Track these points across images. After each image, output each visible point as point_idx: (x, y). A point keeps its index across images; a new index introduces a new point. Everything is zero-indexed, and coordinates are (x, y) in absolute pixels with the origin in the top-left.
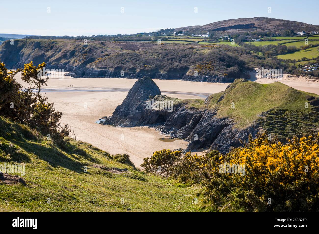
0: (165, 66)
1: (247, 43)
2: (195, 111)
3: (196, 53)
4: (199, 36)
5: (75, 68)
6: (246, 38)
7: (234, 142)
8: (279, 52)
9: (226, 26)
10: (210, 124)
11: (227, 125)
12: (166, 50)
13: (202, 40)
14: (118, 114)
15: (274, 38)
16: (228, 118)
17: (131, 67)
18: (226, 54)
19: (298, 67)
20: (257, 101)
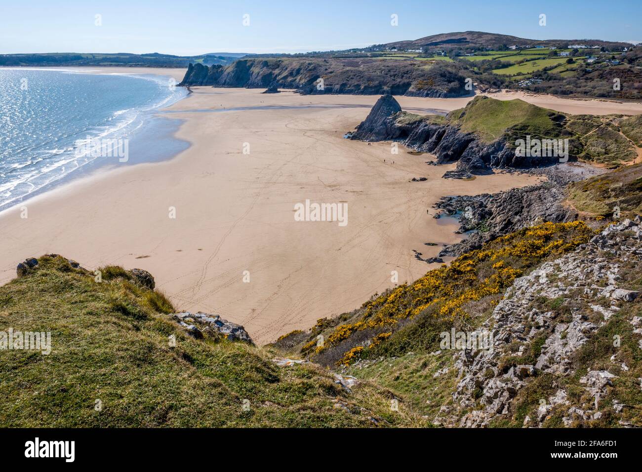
0: (388, 83)
1: (461, 58)
2: (437, 127)
3: (417, 69)
4: (413, 51)
5: (301, 86)
6: (460, 53)
7: (482, 155)
8: (494, 67)
9: (438, 41)
10: (457, 139)
11: (473, 140)
12: (388, 66)
13: (416, 55)
14: (363, 130)
15: (487, 53)
16: (472, 133)
17: (356, 84)
18: (446, 70)
19: (514, 82)
20: (500, 117)
